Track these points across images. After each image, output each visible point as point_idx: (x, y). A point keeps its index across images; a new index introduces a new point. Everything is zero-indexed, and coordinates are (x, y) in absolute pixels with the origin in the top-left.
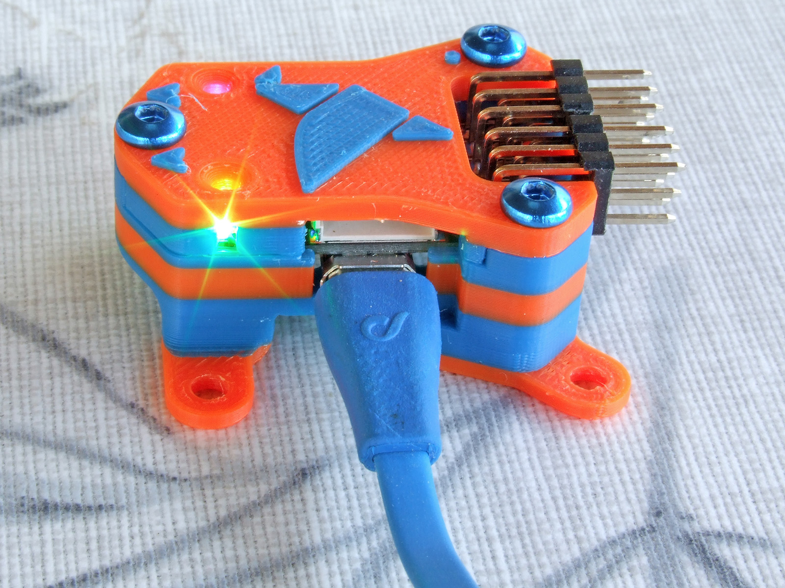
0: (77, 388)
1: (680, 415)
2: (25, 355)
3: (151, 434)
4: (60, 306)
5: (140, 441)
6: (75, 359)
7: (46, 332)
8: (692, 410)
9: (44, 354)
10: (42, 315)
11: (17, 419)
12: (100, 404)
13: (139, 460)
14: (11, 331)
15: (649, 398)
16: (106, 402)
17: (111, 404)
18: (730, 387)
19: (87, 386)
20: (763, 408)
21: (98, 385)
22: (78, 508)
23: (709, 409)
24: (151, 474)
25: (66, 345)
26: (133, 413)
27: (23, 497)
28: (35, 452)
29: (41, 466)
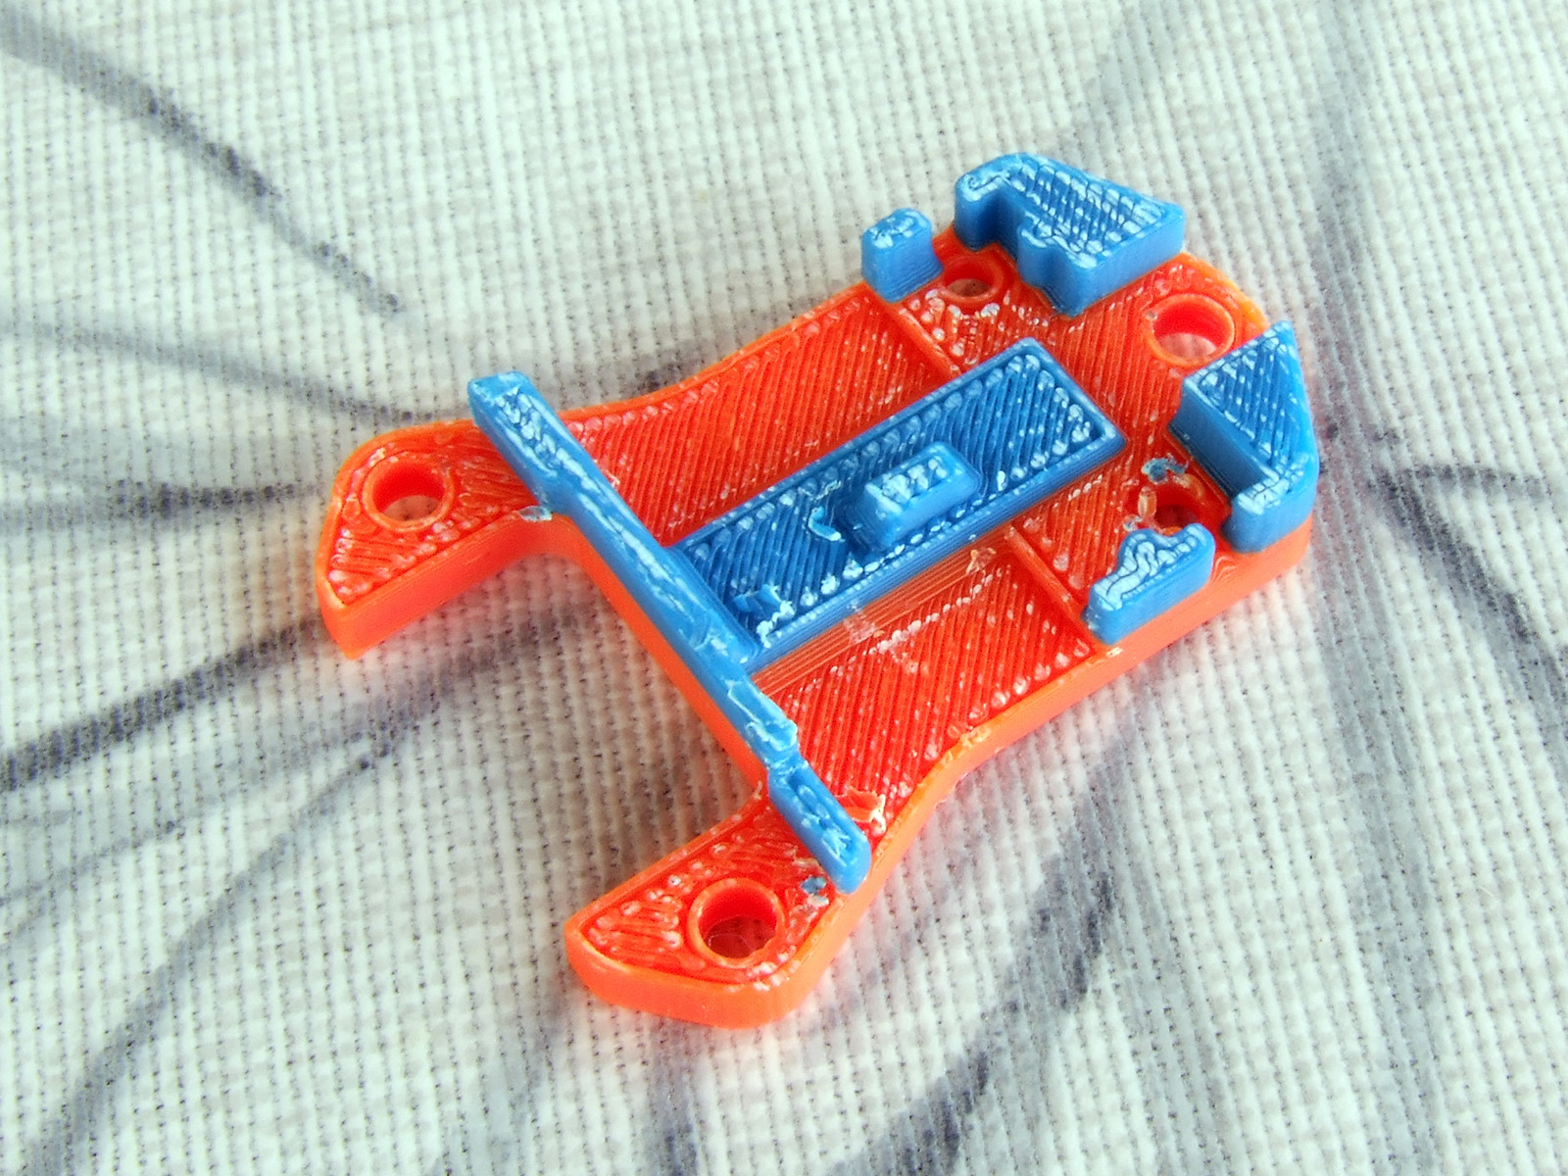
0: (220, 219)
1: (1376, 201)
2: (118, 150)
3: (362, 313)
4: (187, 28)
5: (341, 333)
6: (211, 149)
7: (157, 94)
8: (1399, 188)
9: (156, 145)
10: (151, 54)
11: (107, 304)
12: (265, 252)
14: (91, 98)
15: (1315, 165)
16: (275, 247)
17: (285, 250)
18: (1473, 130)
19: (239, 212)
20: (1537, 174)
21: (258, 209)
22: (226, 498)
23: (1432, 182)
24: (363, 407)
25: (196, 121)
26: (324, 265)
27: (121, 483)
28: (142, 376)
29: (153, 406)
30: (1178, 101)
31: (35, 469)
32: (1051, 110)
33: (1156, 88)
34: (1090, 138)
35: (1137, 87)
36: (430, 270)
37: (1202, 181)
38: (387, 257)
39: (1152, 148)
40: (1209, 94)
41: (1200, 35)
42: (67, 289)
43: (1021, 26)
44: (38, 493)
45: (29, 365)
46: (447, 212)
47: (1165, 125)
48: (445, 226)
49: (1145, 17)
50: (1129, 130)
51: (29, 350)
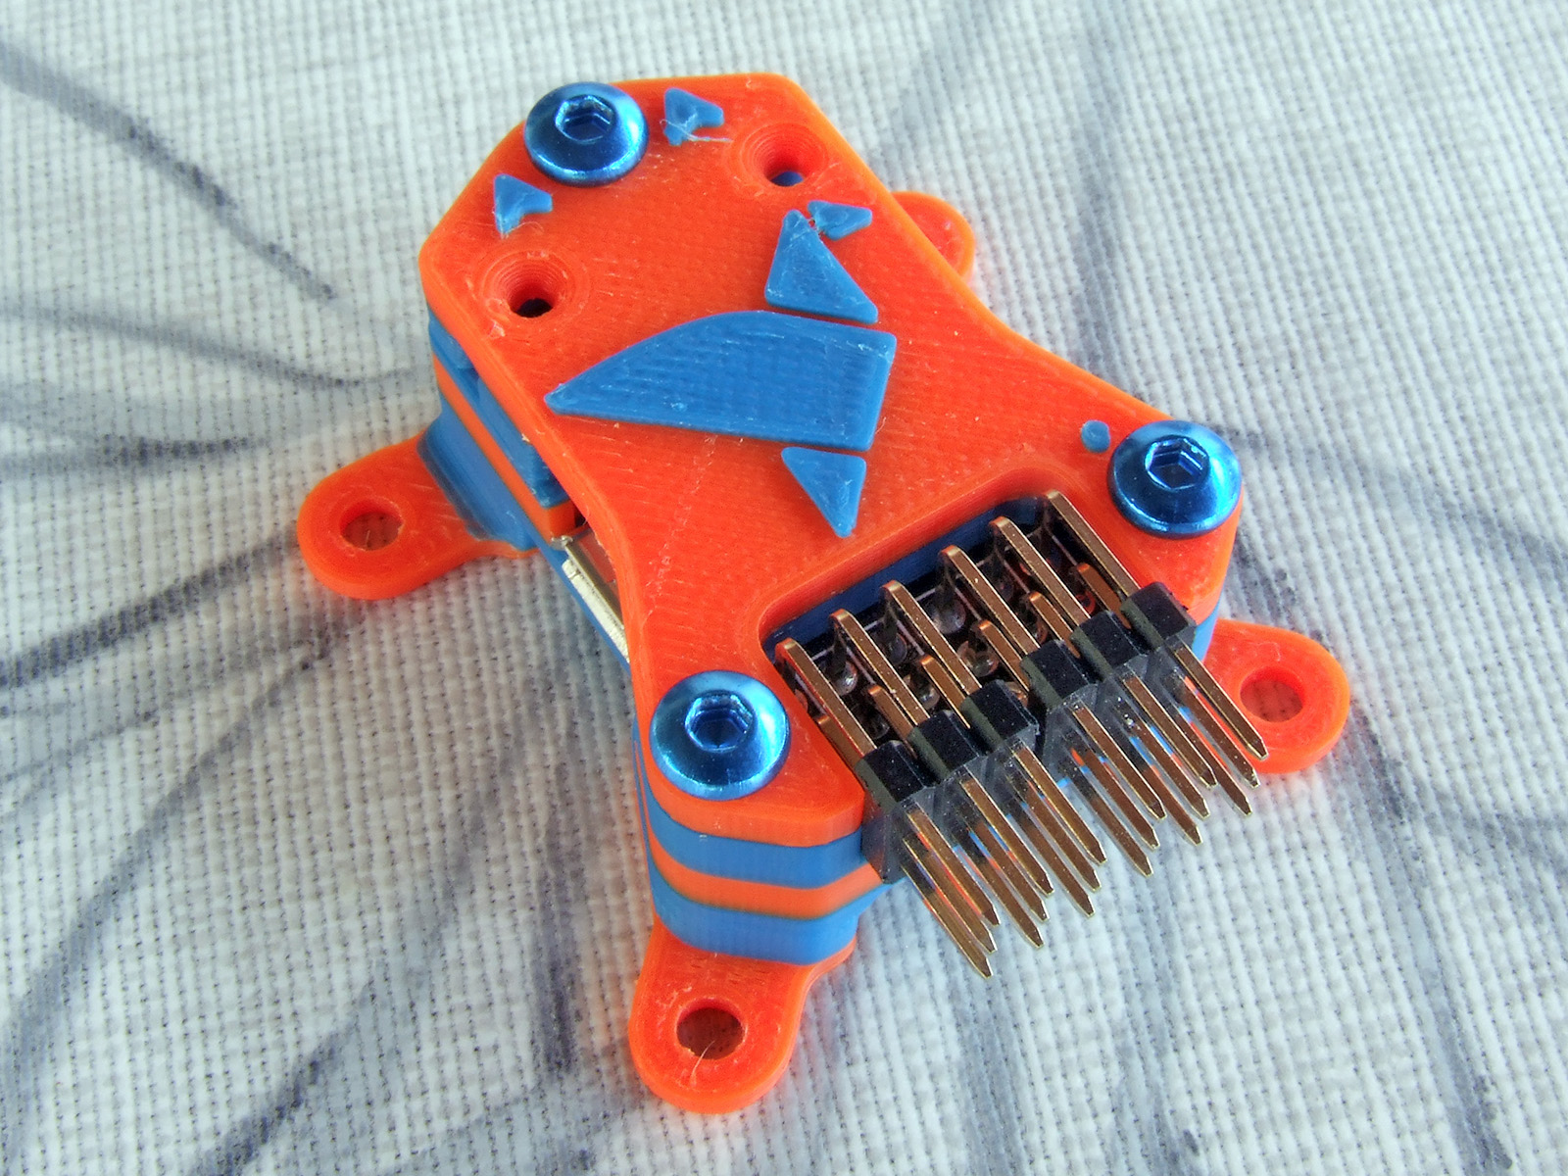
0: (187, 224)
1: (1127, 207)
2: (104, 167)
3: (302, 300)
4: (160, 69)
5: (285, 315)
6: (180, 167)
7: (136, 122)
8: (1145, 197)
9: (135, 164)
10: (131, 89)
11: (95, 292)
12: (224, 251)
13: (283, 350)
14: (82, 125)
15: (1078, 178)
16: (232, 246)
17: (240, 249)
18: (1206, 150)
19: (202, 218)
20: (1258, 186)
21: (218, 216)
22: (193, 449)
23: (1173, 193)
24: (304, 375)
25: (168, 144)
26: (272, 262)
27: (107, 437)
28: (123, 351)
29: (132, 375)
30: (965, 127)
31: (38, 426)
32: (862, 133)
33: (948, 117)
34: (894, 157)
35: (933, 117)
36: (358, 265)
37: (985, 191)
38: (323, 254)
39: (945, 164)
40: (991, 120)
41: (983, 73)
42: (63, 280)
43: (838, 66)
44: (39, 445)
45: (32, 342)
46: (371, 217)
47: (955, 145)
48: (370, 229)
49: (938, 58)
50: (925, 150)
51: (32, 330)
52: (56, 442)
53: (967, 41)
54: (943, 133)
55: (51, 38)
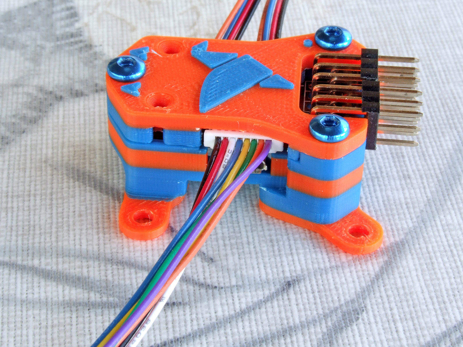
13: (195, 277)
52: (111, 299)
53: (444, 197)
54: (436, 224)
55: (110, 177)
